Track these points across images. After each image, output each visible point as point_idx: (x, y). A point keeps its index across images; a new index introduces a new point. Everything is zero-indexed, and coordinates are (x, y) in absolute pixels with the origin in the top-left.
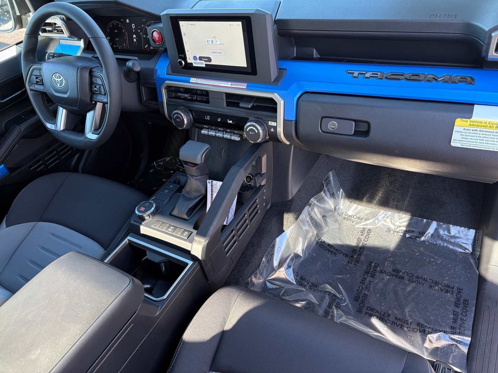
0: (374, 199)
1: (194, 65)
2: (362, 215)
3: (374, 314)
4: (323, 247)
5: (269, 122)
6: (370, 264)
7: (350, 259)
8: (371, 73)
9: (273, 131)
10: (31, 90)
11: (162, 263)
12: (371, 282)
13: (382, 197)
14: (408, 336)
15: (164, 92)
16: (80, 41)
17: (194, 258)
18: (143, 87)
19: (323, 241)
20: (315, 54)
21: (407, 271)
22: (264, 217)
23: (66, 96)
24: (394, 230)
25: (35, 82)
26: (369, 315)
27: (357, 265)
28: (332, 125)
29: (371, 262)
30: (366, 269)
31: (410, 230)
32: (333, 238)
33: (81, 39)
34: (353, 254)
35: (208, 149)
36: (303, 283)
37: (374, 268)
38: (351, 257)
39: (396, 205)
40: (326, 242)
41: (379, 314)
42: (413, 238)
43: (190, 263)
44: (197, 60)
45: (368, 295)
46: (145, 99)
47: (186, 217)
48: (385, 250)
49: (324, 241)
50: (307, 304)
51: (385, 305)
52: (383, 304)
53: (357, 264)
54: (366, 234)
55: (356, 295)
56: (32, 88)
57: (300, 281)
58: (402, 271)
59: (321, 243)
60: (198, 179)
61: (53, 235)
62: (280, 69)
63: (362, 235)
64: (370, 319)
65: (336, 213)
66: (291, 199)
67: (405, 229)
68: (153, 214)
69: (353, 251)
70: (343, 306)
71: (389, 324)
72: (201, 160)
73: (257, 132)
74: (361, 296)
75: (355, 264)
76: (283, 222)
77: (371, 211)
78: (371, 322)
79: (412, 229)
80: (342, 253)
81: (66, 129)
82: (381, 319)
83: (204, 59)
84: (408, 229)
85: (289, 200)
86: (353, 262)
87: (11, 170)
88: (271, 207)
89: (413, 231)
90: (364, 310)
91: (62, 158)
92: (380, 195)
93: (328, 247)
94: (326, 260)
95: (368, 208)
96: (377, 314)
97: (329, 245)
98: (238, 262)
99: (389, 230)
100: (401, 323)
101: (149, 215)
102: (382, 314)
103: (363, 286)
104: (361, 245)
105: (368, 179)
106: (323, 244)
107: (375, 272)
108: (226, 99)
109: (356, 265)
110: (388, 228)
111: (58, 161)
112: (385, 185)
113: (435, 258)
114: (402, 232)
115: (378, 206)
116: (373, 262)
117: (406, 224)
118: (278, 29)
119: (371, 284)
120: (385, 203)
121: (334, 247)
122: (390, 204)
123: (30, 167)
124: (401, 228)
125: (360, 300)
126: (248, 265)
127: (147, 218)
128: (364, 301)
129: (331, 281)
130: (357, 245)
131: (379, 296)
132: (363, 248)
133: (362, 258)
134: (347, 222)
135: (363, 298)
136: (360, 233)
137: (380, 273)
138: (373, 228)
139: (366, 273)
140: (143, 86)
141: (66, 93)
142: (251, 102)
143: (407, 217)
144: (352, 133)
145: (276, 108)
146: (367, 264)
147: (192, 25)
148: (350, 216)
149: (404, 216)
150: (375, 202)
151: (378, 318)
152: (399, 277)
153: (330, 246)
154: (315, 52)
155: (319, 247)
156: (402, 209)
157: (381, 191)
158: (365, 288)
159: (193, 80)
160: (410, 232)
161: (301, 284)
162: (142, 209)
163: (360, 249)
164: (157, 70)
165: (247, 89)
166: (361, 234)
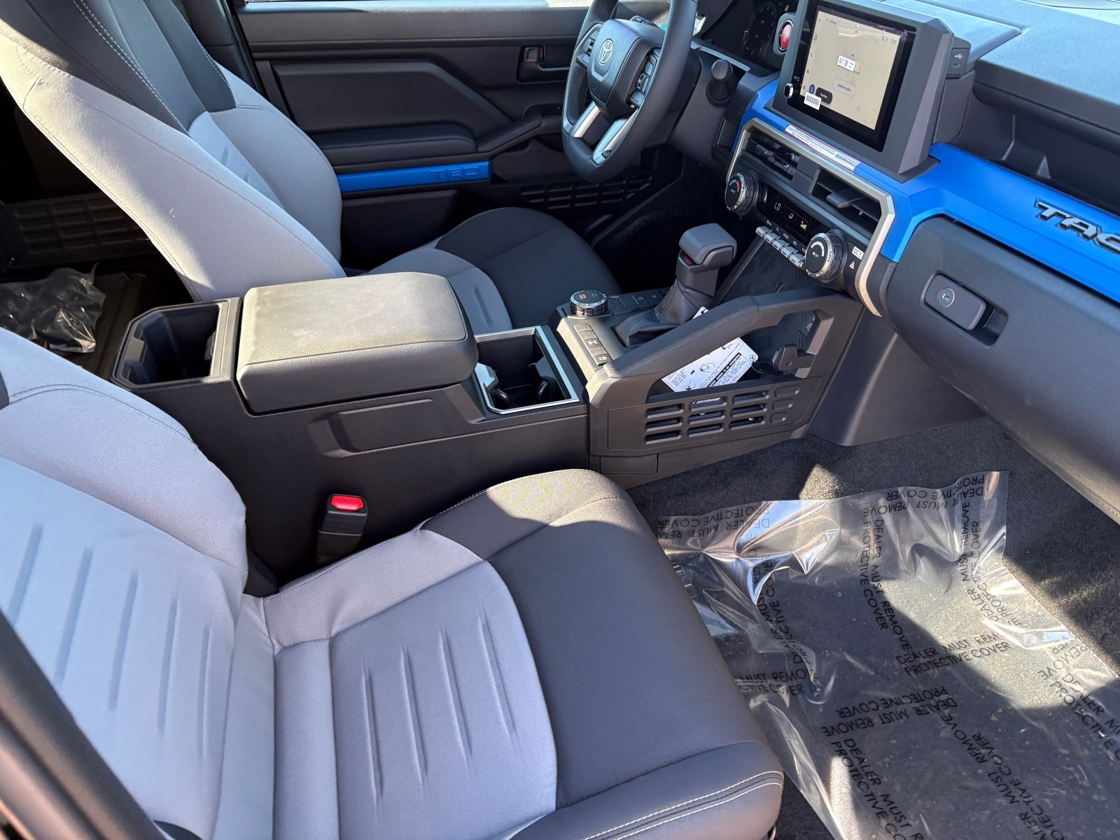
0: (1067, 593)
1: (806, 102)
2: (1014, 609)
3: (850, 755)
4: (869, 597)
5: (855, 248)
6: (937, 692)
7: (907, 656)
8: (1078, 221)
9: (853, 267)
10: (578, 61)
11: (546, 380)
12: (906, 715)
13: (1085, 601)
14: (873, 833)
15: (744, 135)
16: (700, 19)
17: (584, 395)
18: (725, 120)
19: (880, 589)
20: (1043, 168)
21: (1006, 759)
22: (776, 445)
23: (600, 79)
24: (1059, 680)
25: (586, 50)
26: (838, 749)
27: (910, 674)
28: (948, 297)
29: (944, 690)
30: (921, 694)
31: (1095, 702)
32: (908, 602)
33: (703, 16)
34: (922, 652)
35: (730, 249)
36: (771, 614)
37: (940, 704)
38: (914, 655)
39: (1106, 634)
40: (886, 595)
41: (860, 764)
42: (1089, 722)
43: (575, 398)
44: (813, 93)
45: (875, 726)
46: (718, 143)
47: (627, 341)
48: (999, 696)
49: (882, 591)
50: (737, 636)
51: (889, 763)
52: (887, 760)
53: (911, 672)
54: (991, 645)
55: (851, 709)
56: (580, 58)
57: (769, 606)
58: (993, 749)
59: (872, 590)
60: (686, 292)
61: (477, 291)
62: (929, 156)
63: (978, 641)
64: (833, 755)
65: (960, 568)
66: (848, 447)
67: (1085, 693)
68: (592, 313)
69: (929, 651)
70: (809, 702)
71: (859, 791)
72: (703, 258)
73: (823, 255)
74: (858, 716)
75: (909, 670)
76: (806, 480)
77: (1040, 613)
78: (830, 761)
79: (1100, 704)
80: (901, 636)
81: (582, 139)
82: (855, 773)
83: (823, 95)
84: (1092, 698)
85: (843, 447)
86: (907, 663)
87: (495, 178)
88: (802, 440)
89: (1100, 709)
90: (837, 737)
91: (577, 205)
92: (1085, 594)
93: (880, 606)
94: (854, 619)
95: (1037, 604)
96: (856, 762)
97: (886, 603)
98: (667, 479)
99: (1048, 673)
100: (887, 809)
101: (583, 310)
102: (866, 769)
103: (880, 708)
104: (957, 652)
105: (1085, 547)
106: (874, 594)
107: (934, 709)
108: (818, 180)
109: (908, 672)
110: (1049, 669)
111: (568, 206)
112: (1112, 581)
113: (1096, 787)
114: (1075, 696)
115: (1064, 612)
116: (949, 692)
117: (1095, 684)
118: (976, 81)
119: (901, 718)
120: (1082, 617)
121: (892, 614)
122: (1093, 626)
123: (523, 190)
124: (1078, 687)
125: (849, 719)
126: (682, 495)
127: (579, 312)
128: (854, 727)
129: (827, 654)
130: (948, 647)
131: (893, 744)
132: (955, 660)
133: (934, 672)
134: (972, 600)
135: (860, 722)
136: (979, 636)
137: (942, 718)
138: (1017, 647)
139: (912, 697)
140: (727, 119)
141: (602, 75)
142: (848, 199)
143: (1109, 673)
144: (969, 325)
145: (876, 224)
146: (933, 689)
147: (832, 22)
148: (988, 594)
149: (1106, 667)
150: (1063, 601)
151: (850, 766)
152: (974, 754)
153: (886, 607)
154: (1044, 165)
155: (862, 593)
156: (1112, 651)
157: (1094, 586)
158: (881, 714)
159: (791, 129)
160: (1090, 707)
161: (765, 611)
162: (583, 297)
163: (948, 657)
164: (758, 95)
165: (855, 173)
166: (978, 639)
